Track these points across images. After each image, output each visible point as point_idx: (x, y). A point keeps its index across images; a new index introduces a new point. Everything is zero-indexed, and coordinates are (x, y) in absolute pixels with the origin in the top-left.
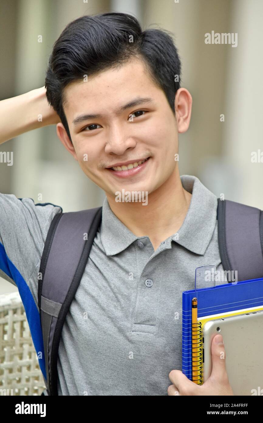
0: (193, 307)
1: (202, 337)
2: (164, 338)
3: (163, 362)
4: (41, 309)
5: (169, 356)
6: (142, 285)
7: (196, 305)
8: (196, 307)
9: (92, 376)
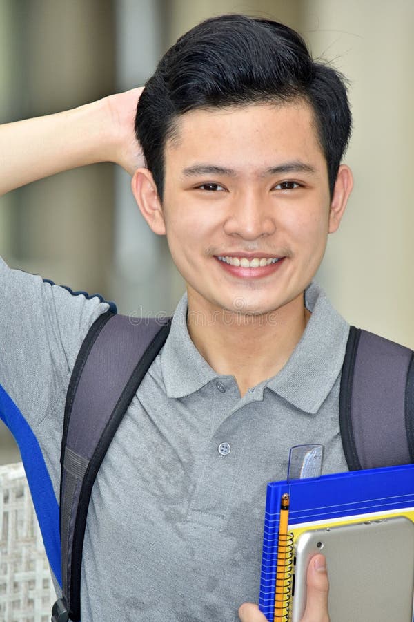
0: (283, 508)
1: (293, 556)
2: (235, 538)
3: (228, 575)
4: (64, 466)
5: (239, 566)
6: (213, 452)
7: (287, 506)
8: (287, 509)
9: (121, 585)
